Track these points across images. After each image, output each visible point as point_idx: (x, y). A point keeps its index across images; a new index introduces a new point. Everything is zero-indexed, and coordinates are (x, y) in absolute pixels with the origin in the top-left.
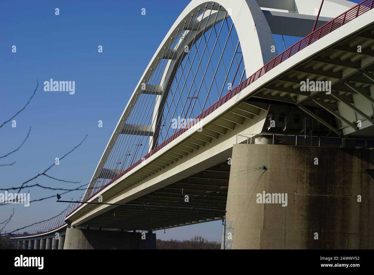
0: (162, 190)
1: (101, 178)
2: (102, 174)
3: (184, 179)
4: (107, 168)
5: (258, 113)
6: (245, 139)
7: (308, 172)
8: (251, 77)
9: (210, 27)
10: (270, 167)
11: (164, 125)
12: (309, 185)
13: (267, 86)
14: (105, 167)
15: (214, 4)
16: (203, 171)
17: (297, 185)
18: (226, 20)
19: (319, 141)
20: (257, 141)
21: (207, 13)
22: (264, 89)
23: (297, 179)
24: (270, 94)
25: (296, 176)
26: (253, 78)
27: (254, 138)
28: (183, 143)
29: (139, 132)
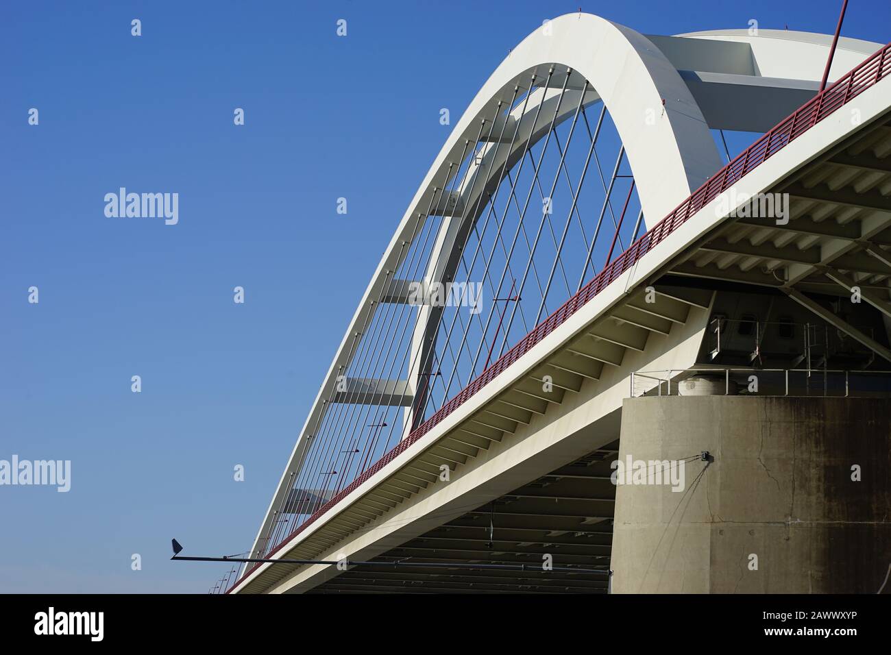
0: (438, 532)
1: (289, 512)
2: (292, 503)
3: (494, 502)
4: (302, 488)
5: (685, 315)
6: (654, 384)
7: (822, 464)
8: (665, 221)
9: (543, 132)
10: (722, 454)
11: (439, 373)
12: (825, 496)
13: (705, 242)
14: (298, 485)
15: (553, 70)
16: (544, 479)
17: (795, 498)
18: (584, 113)
19: (847, 383)
20: (683, 387)
21: (536, 98)
22: (700, 249)
23: (793, 481)
24: (713, 265)
25: (792, 473)
26: (669, 225)
27: (675, 381)
28: (490, 407)
29: (377, 396)
